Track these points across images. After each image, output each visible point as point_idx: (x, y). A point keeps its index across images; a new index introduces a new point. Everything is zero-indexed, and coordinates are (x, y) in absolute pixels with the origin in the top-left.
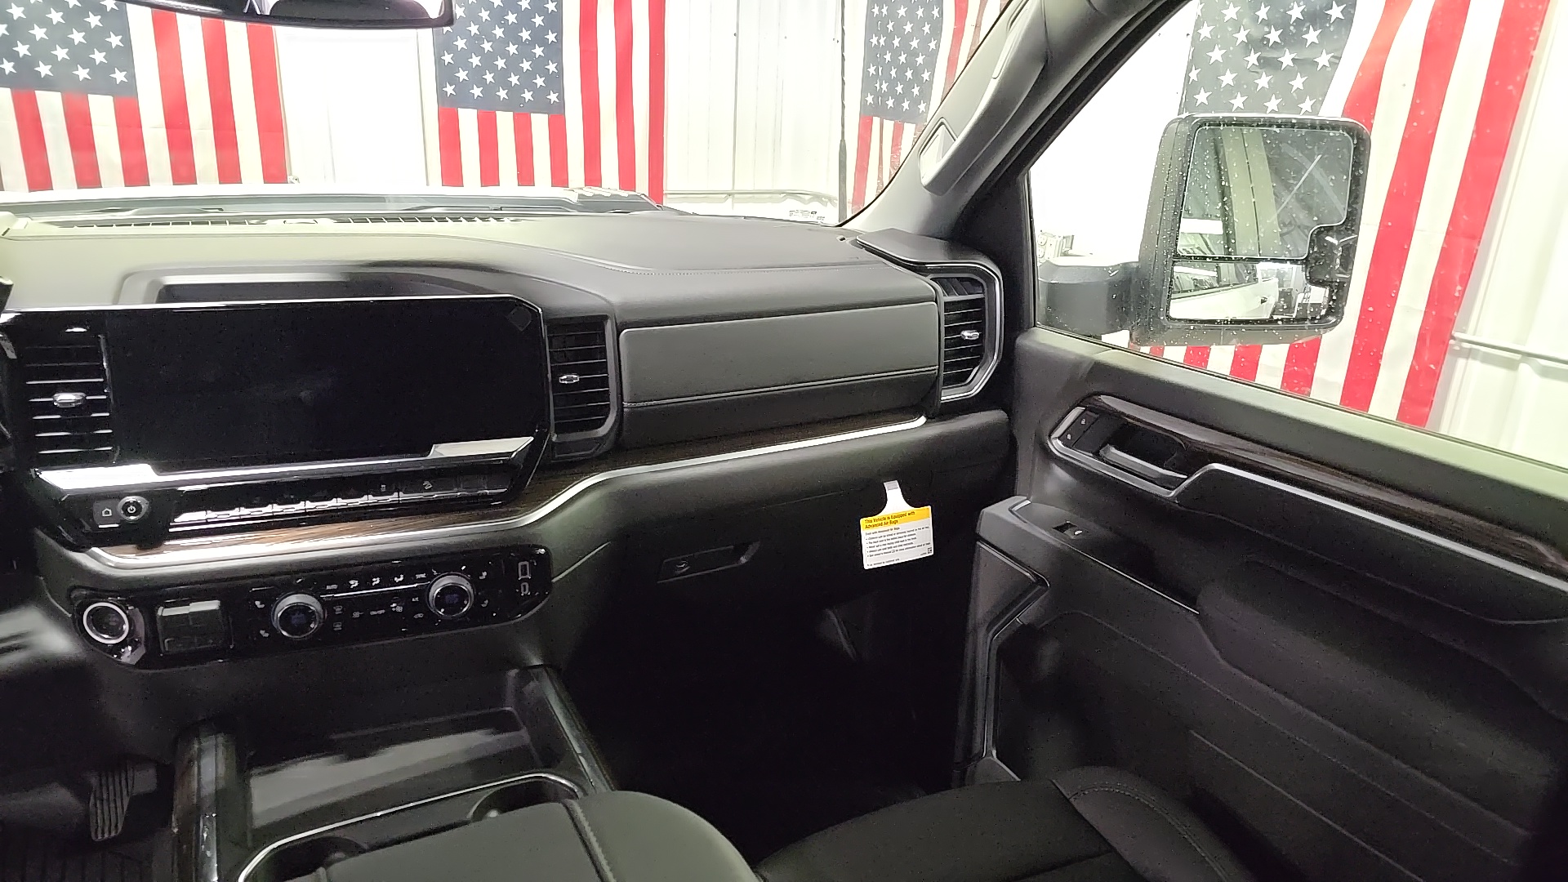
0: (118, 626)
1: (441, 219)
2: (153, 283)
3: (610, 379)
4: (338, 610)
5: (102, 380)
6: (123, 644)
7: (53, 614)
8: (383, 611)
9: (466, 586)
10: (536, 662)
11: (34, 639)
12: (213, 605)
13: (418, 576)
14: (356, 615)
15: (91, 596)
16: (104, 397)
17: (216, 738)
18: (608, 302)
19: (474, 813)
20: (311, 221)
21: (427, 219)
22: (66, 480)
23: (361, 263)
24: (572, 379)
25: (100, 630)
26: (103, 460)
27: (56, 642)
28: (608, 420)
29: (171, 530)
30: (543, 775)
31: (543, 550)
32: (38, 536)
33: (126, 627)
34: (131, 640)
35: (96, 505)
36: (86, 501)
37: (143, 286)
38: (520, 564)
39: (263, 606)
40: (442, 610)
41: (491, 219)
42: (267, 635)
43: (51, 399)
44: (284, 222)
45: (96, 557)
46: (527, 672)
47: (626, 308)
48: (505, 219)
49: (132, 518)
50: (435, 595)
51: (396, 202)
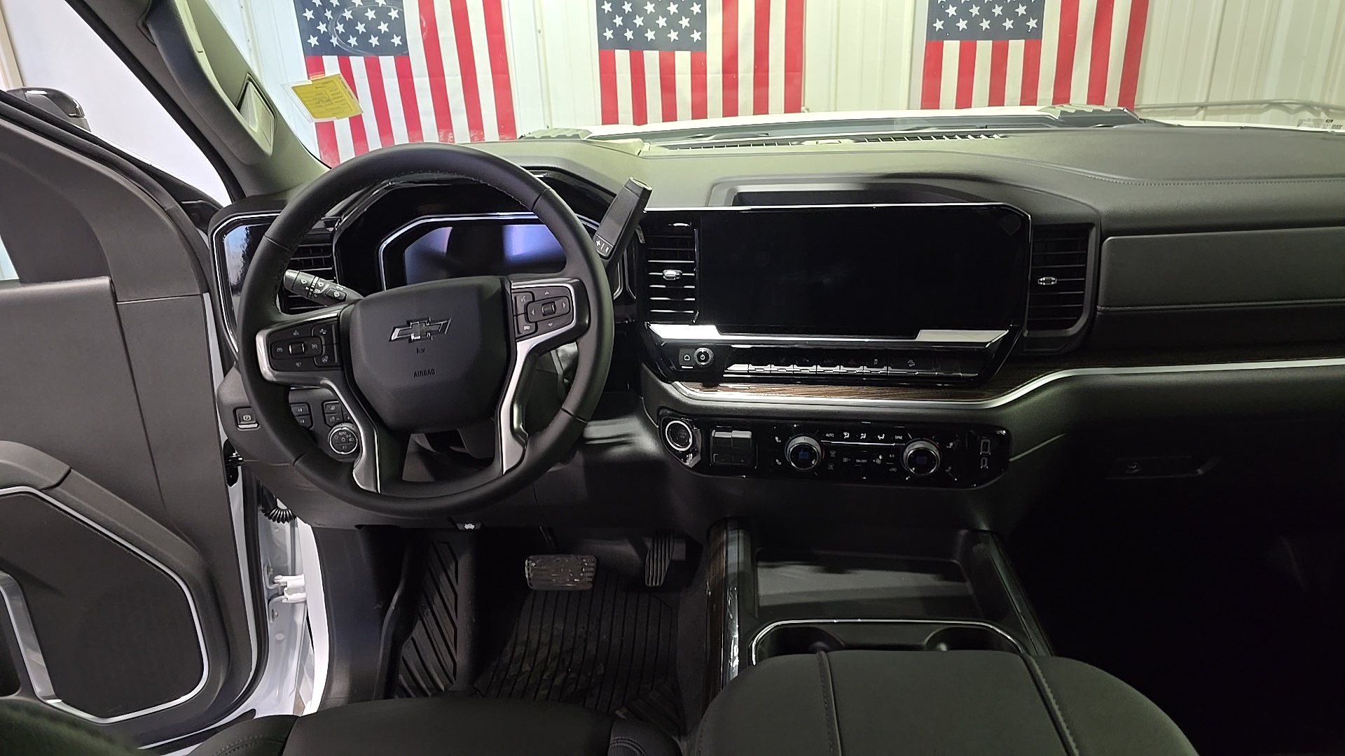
0: (685, 439)
1: (939, 137)
2: (732, 190)
3: (1087, 283)
4: (833, 454)
5: (693, 262)
6: (688, 452)
7: (647, 423)
8: (866, 461)
9: (934, 451)
10: (984, 527)
11: (635, 439)
12: (747, 435)
13: (897, 437)
14: (845, 460)
15: (673, 415)
16: (693, 275)
17: (738, 533)
18: (1096, 211)
19: (929, 641)
20: (836, 141)
21: (927, 137)
22: (666, 332)
23: (873, 176)
24: (1051, 281)
25: (675, 440)
26: (686, 320)
27: (647, 444)
28: (1079, 322)
29: (725, 376)
30: (991, 627)
31: (1004, 432)
32: (643, 369)
33: (691, 440)
34: (693, 451)
35: (681, 351)
36: (676, 348)
37: (723, 193)
38: (983, 441)
39: (780, 441)
40: (914, 469)
41: (982, 136)
42: (780, 463)
43: (661, 274)
44: (817, 143)
45: (676, 388)
46: (975, 534)
47: (1114, 217)
48: (995, 136)
49: (703, 364)
50: (909, 454)
51: (902, 124)
